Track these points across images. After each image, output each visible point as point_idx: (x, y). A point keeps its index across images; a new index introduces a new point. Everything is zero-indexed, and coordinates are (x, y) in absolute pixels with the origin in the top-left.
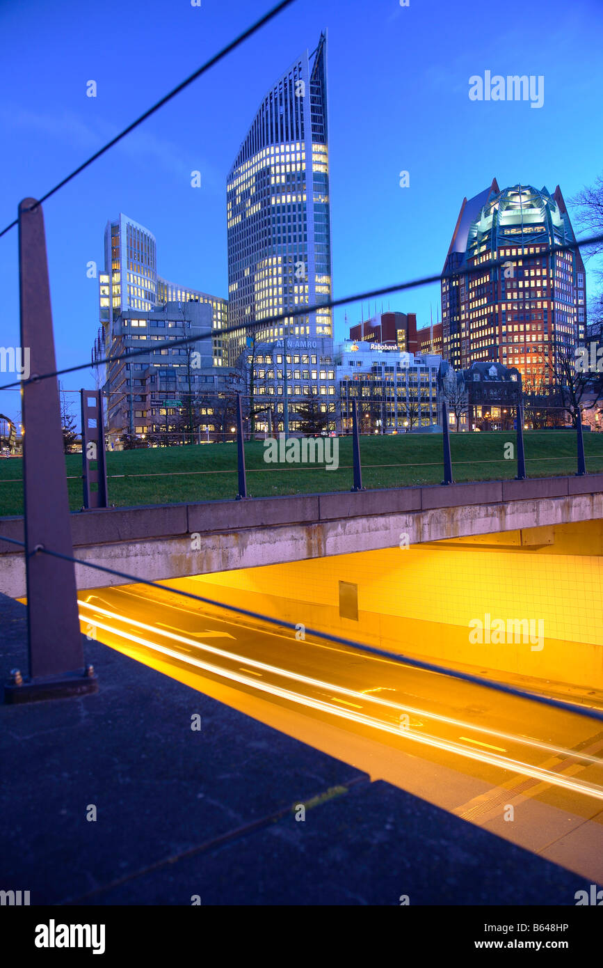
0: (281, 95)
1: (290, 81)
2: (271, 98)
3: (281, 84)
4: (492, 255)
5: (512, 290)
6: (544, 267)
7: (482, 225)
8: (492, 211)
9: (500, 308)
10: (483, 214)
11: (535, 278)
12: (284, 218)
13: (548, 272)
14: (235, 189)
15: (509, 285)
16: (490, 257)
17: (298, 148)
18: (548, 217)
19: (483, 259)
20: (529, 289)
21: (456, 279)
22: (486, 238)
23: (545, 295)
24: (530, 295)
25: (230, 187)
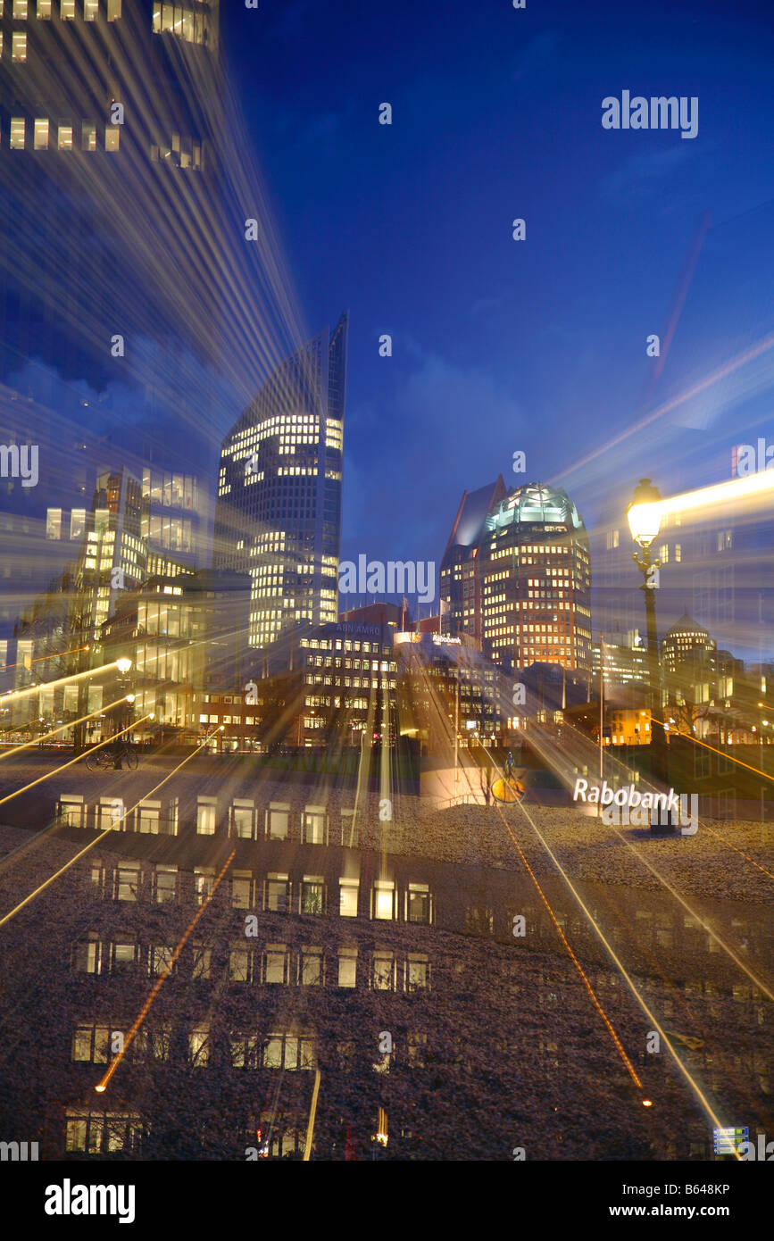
4: (513, 550)
5: (533, 588)
6: (566, 568)
7: (501, 519)
8: (511, 505)
9: (521, 606)
10: (501, 508)
11: (557, 578)
12: (291, 491)
13: (570, 573)
14: (232, 455)
15: (530, 583)
16: (511, 553)
17: (312, 421)
18: (569, 518)
19: (502, 554)
20: (551, 589)
21: (459, 572)
22: (505, 533)
23: (567, 595)
24: (552, 595)
25: (225, 453)
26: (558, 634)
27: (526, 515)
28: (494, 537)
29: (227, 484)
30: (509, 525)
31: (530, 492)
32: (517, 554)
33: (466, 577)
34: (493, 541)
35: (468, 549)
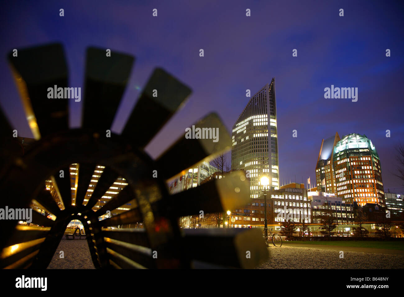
0: (258, 98)
1: (261, 93)
2: (254, 99)
3: (258, 94)
4: (347, 160)
5: (357, 174)
6: (371, 166)
7: (340, 148)
8: (344, 142)
9: (353, 182)
10: (340, 144)
11: (367, 170)
12: (259, 142)
13: (372, 168)
14: (236, 131)
15: (356, 172)
16: (346, 161)
17: (265, 117)
18: (369, 146)
19: (342, 161)
20: (365, 174)
21: (323, 170)
22: (343, 153)
23: (372, 177)
24: (365, 177)
25: (234, 131)
26: (370, 192)
27: (351, 146)
28: (338, 155)
29: (235, 141)
30: (344, 150)
31: (351, 137)
32: (349, 161)
33: (327, 171)
34: (338, 157)
35: (326, 161)
